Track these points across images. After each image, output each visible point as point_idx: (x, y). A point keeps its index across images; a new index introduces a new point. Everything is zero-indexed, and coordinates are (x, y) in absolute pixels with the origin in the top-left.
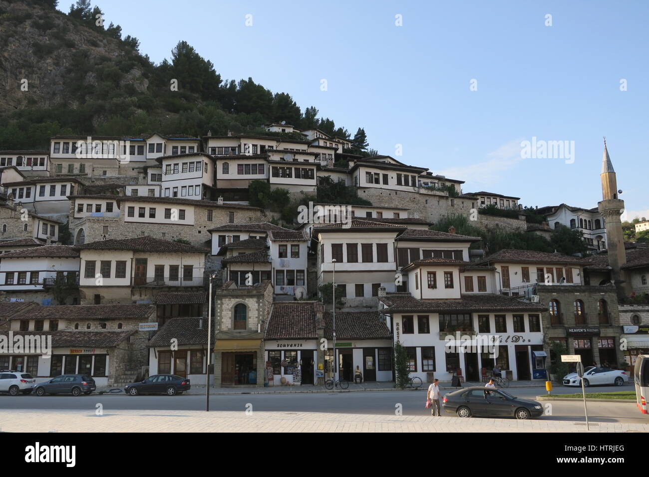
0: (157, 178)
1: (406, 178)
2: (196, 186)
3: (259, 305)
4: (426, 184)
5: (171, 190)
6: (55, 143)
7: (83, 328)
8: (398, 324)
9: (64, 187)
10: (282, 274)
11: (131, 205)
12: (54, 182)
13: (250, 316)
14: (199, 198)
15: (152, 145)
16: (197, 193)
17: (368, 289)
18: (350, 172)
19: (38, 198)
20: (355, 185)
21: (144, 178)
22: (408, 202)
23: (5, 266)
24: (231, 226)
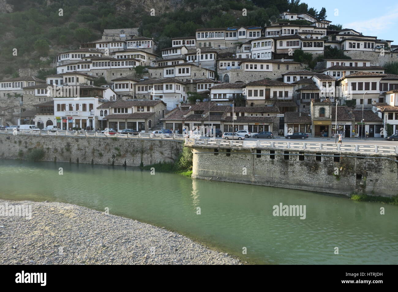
0: (249, 49)
1: (369, 44)
2: (269, 53)
3: (330, 108)
4: (378, 46)
5: (257, 54)
6: (198, 33)
7: (254, 115)
8: (386, 116)
9: (211, 55)
11: (247, 64)
12: (207, 53)
13: (326, 112)
14: (270, 58)
15: (240, 32)
16: (269, 56)
17: (366, 101)
18: (340, 43)
19: (201, 60)
20: (343, 49)
21: (239, 48)
22: (369, 56)
23: (213, 92)
24: (292, 72)
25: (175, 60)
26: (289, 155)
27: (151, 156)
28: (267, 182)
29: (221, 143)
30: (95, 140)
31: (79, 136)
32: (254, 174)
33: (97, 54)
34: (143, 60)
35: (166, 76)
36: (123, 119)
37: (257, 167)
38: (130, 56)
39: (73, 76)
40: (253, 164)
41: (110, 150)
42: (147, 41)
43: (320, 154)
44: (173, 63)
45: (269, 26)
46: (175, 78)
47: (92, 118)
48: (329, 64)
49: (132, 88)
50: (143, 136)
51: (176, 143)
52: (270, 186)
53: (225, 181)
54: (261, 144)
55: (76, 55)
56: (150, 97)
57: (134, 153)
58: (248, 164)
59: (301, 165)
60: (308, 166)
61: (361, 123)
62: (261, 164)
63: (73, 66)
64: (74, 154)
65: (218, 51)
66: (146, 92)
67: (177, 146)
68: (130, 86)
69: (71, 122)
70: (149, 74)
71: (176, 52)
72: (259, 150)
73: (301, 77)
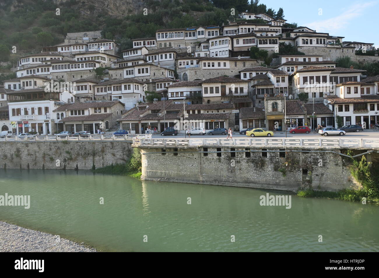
0: (207, 47)
1: (321, 40)
2: (226, 51)
3: (282, 103)
4: (330, 42)
5: (215, 53)
6: (158, 34)
7: (210, 112)
8: (336, 108)
9: (170, 55)
10: (278, 89)
11: (205, 62)
12: (166, 53)
13: (279, 106)
14: (228, 56)
15: (199, 32)
16: (227, 54)
17: (318, 95)
18: (294, 39)
19: (160, 60)
20: (297, 46)
21: (198, 47)
22: (321, 52)
23: (170, 90)
24: (248, 69)
25: (135, 60)
26: (235, 152)
27: (103, 158)
28: (215, 180)
29: (167, 143)
30: (46, 144)
31: (29, 141)
32: (201, 173)
33: (58, 57)
34: (103, 62)
35: (126, 76)
36: (80, 121)
37: (204, 166)
38: (90, 58)
39: (30, 80)
40: (201, 163)
41: (61, 154)
42: (108, 43)
43: (266, 150)
44: (133, 63)
45: (227, 25)
46: (135, 78)
47: (48, 121)
48: (284, 60)
49: (90, 89)
50: (94, 138)
51: (128, 144)
52: (218, 185)
53: (173, 182)
54: (207, 142)
55: (36, 59)
56: (109, 98)
57: (86, 156)
58: (196, 163)
59: (247, 162)
60: (254, 163)
61: (313, 116)
62: (208, 162)
63: (32, 69)
64: (24, 160)
65: (177, 51)
66: (105, 93)
67: (128, 147)
68: (88, 88)
69: (27, 126)
70: (109, 75)
71: (137, 53)
72: (206, 149)
73: (257, 74)
